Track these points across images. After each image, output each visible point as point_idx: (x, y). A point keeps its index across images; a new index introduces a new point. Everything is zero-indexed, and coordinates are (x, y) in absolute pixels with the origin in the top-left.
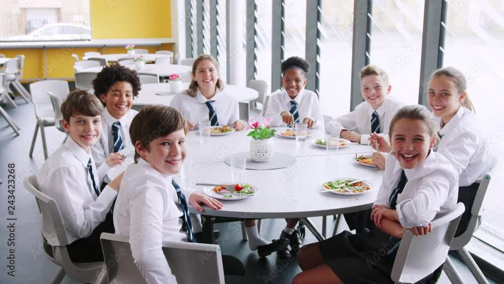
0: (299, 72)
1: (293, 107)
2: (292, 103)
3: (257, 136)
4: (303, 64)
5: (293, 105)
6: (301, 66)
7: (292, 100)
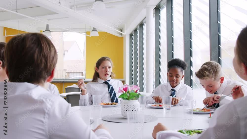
0: (179, 70)
1: (173, 93)
2: (173, 90)
3: (125, 97)
4: (183, 65)
5: (173, 92)
6: (181, 66)
7: (173, 88)
